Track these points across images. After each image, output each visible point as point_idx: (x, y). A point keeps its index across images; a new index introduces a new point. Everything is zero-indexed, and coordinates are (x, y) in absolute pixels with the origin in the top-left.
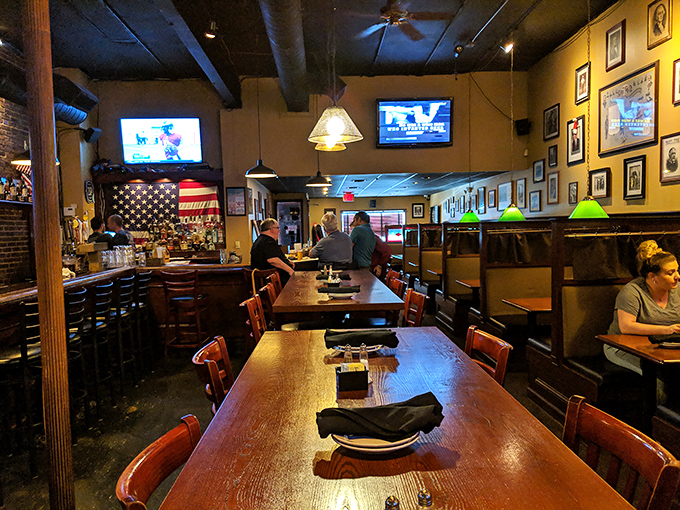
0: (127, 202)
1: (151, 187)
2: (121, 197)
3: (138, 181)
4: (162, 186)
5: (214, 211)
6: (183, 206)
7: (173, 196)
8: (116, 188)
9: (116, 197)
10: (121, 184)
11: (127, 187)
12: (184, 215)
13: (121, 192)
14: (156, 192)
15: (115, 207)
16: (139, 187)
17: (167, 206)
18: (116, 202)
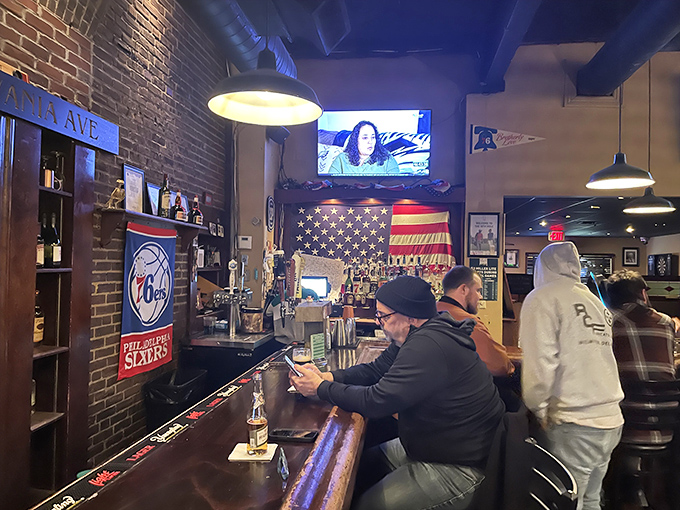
0: (316, 231)
1: (351, 211)
2: (309, 225)
3: (333, 201)
4: (367, 210)
5: (443, 249)
6: (395, 240)
7: (383, 225)
8: (302, 211)
9: (301, 224)
10: (310, 205)
11: (318, 210)
12: (396, 254)
13: (310, 218)
14: (358, 218)
15: (300, 238)
16: (334, 211)
17: (373, 239)
18: (301, 231)
